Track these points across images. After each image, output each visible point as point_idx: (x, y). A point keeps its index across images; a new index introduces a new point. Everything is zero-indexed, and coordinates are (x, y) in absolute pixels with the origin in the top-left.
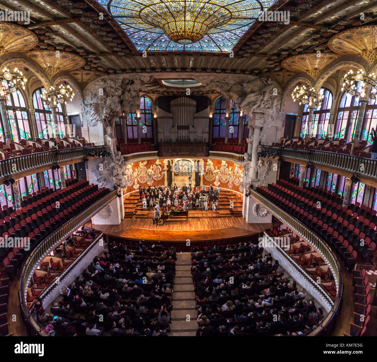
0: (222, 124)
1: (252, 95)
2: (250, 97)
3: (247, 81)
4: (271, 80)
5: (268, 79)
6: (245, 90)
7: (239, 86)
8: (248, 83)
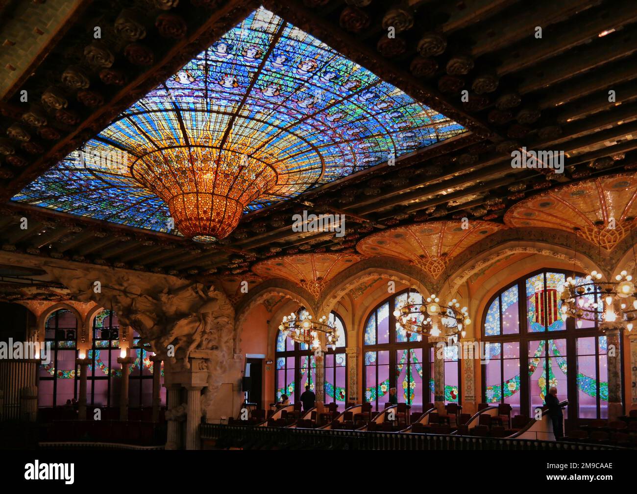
0: (61, 374)
1: (183, 322)
2: (181, 327)
3: (166, 290)
4: (215, 290)
5: (209, 288)
6: (164, 309)
7: (150, 298)
8: (169, 293)
